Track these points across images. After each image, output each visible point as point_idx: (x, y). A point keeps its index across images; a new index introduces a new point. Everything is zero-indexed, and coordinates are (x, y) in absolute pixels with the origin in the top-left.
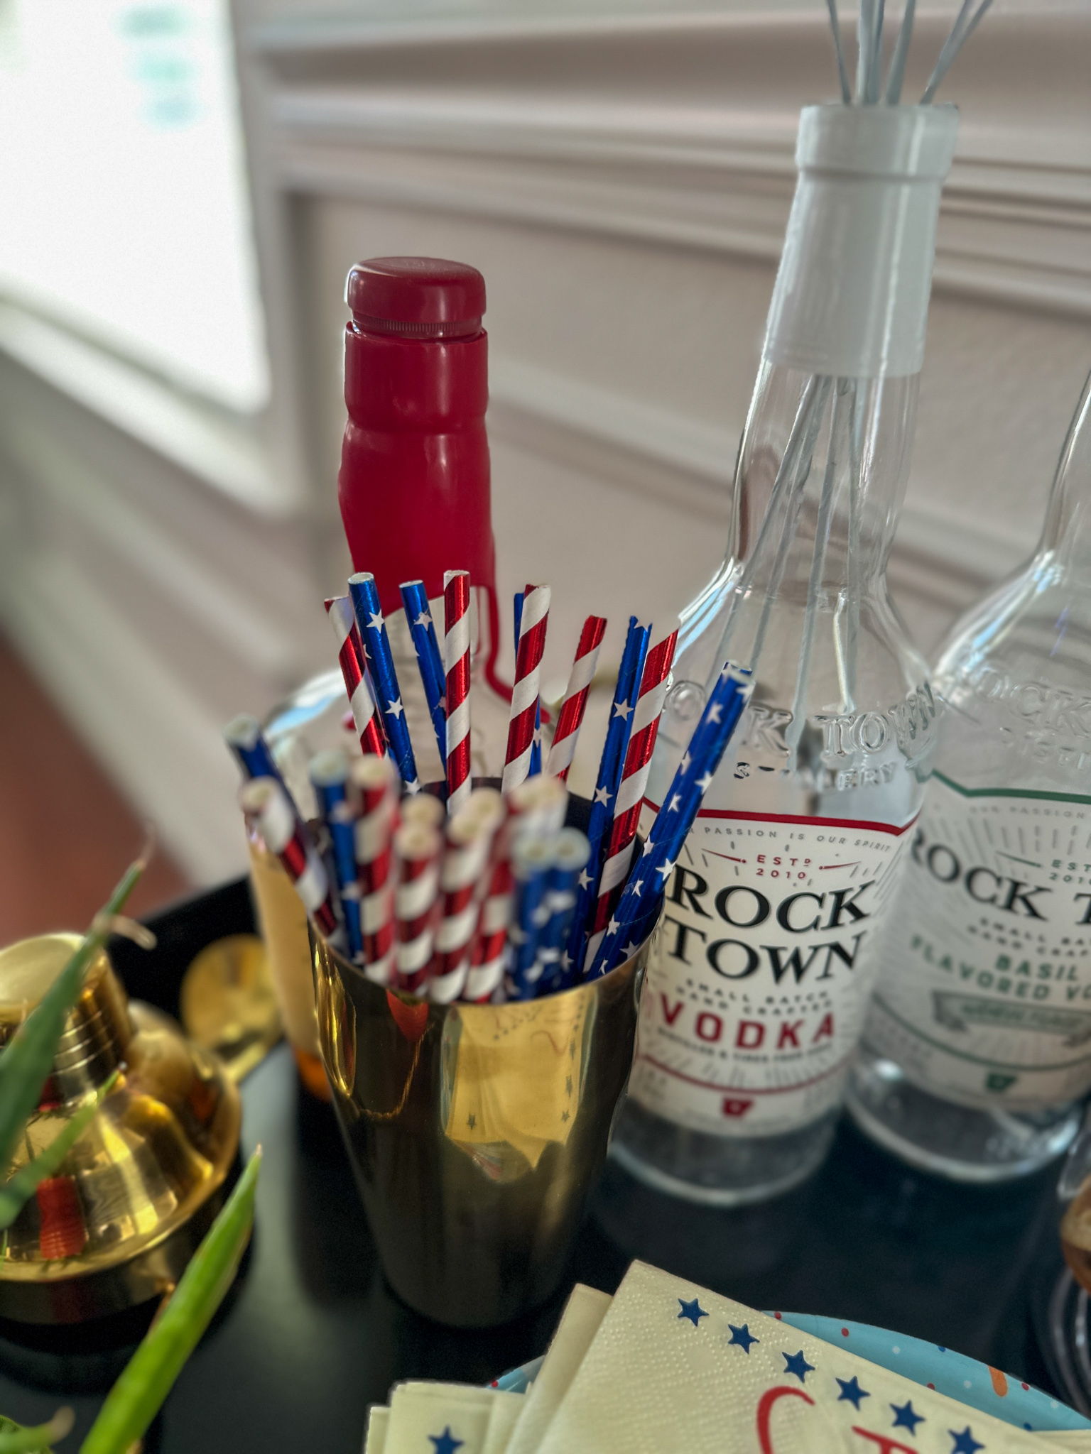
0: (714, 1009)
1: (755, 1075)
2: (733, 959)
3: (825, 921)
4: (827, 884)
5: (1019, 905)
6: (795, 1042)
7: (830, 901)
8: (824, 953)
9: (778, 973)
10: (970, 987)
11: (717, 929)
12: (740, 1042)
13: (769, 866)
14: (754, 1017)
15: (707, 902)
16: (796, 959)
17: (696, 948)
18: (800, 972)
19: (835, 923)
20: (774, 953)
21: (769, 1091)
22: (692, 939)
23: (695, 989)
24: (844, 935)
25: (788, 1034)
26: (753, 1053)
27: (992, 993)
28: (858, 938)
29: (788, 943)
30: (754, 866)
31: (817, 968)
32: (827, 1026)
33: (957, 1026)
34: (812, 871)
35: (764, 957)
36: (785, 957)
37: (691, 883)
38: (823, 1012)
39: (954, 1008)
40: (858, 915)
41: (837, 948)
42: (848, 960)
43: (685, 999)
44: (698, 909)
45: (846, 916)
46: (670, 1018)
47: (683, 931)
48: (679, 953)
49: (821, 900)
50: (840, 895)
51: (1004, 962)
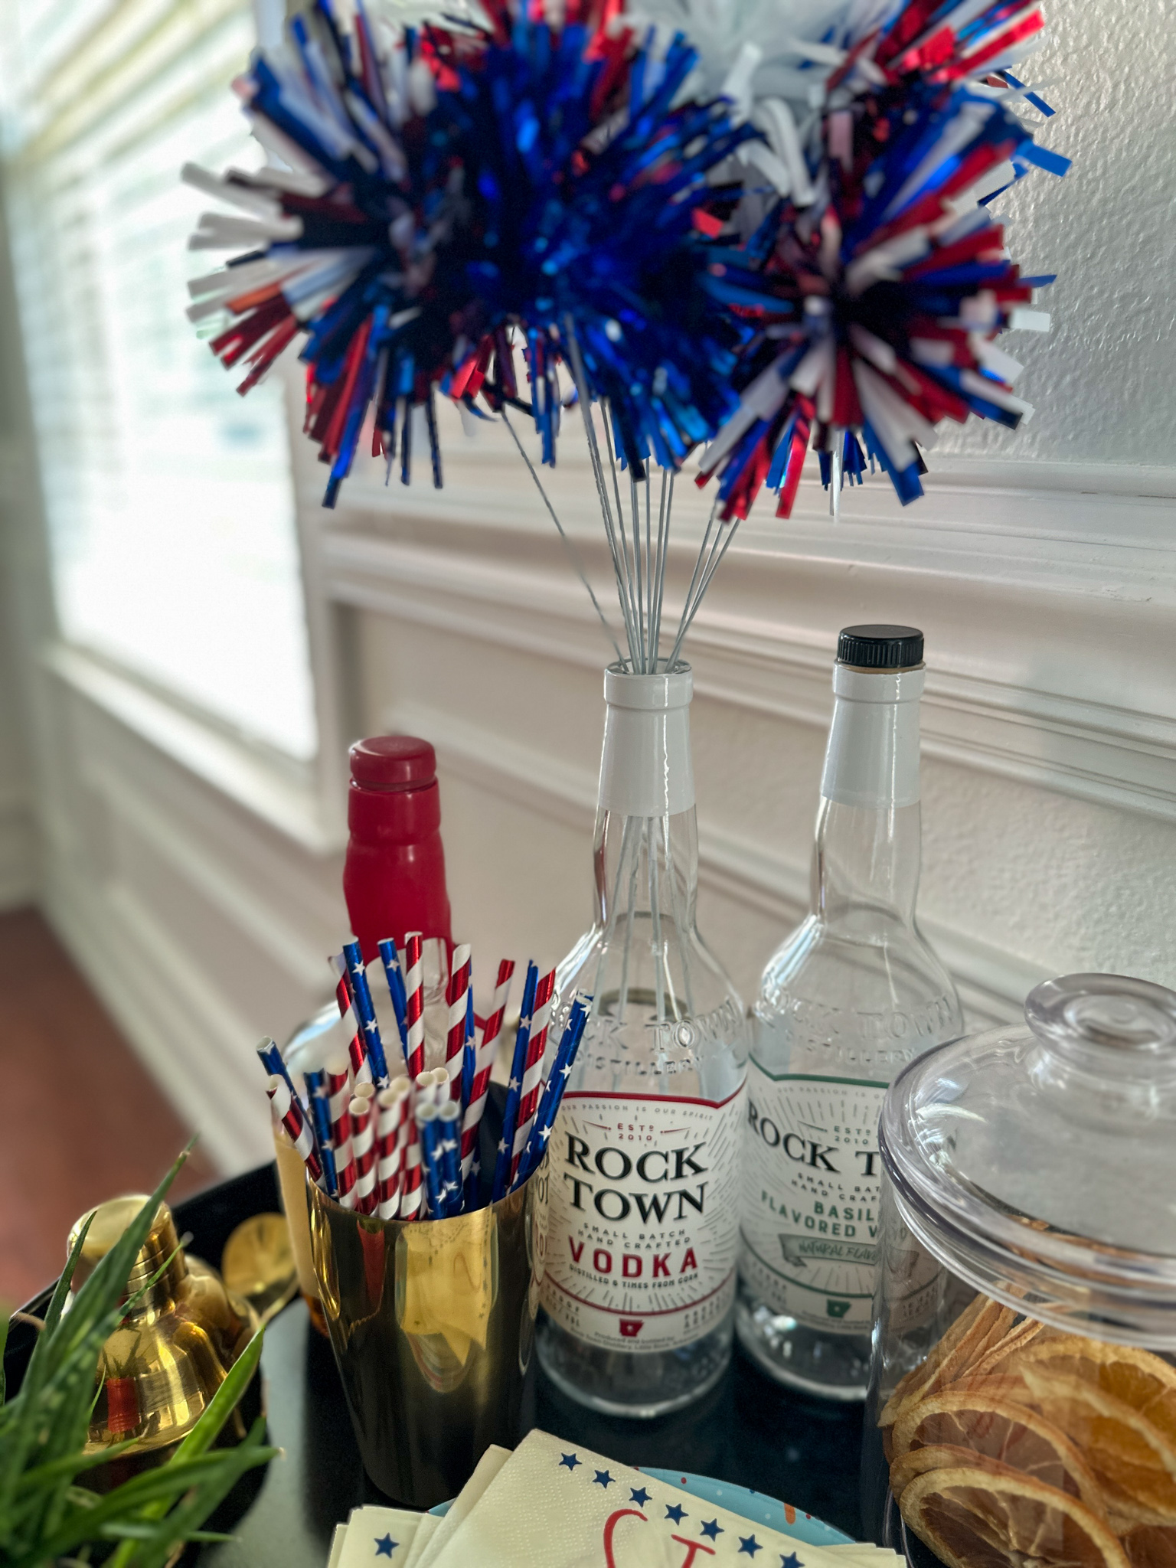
0: (604, 1246)
1: (640, 1300)
2: (612, 1205)
3: (672, 1173)
4: (670, 1144)
5: (819, 1162)
6: (666, 1273)
7: (673, 1158)
8: (676, 1199)
9: (645, 1216)
10: (800, 1229)
11: (599, 1182)
12: (625, 1273)
13: (626, 1132)
14: (632, 1251)
15: (590, 1161)
16: (655, 1202)
17: (588, 1199)
18: (660, 1215)
19: (679, 1174)
20: (639, 1199)
21: (653, 1314)
22: (584, 1190)
23: (590, 1231)
24: (690, 1183)
25: (659, 1265)
26: (637, 1281)
27: (816, 1233)
28: (702, 1187)
29: (649, 1191)
30: (616, 1132)
31: (673, 1211)
32: (690, 1259)
33: (799, 1263)
34: (656, 1135)
35: (633, 1202)
36: (647, 1202)
37: (578, 1148)
38: (684, 1247)
39: (794, 1246)
40: (698, 1169)
41: (684, 1195)
42: (699, 1207)
43: (584, 1240)
44: (585, 1168)
45: (687, 1170)
46: (577, 1257)
47: (577, 1185)
48: (577, 1203)
49: (666, 1157)
50: (680, 1154)
51: (819, 1208)
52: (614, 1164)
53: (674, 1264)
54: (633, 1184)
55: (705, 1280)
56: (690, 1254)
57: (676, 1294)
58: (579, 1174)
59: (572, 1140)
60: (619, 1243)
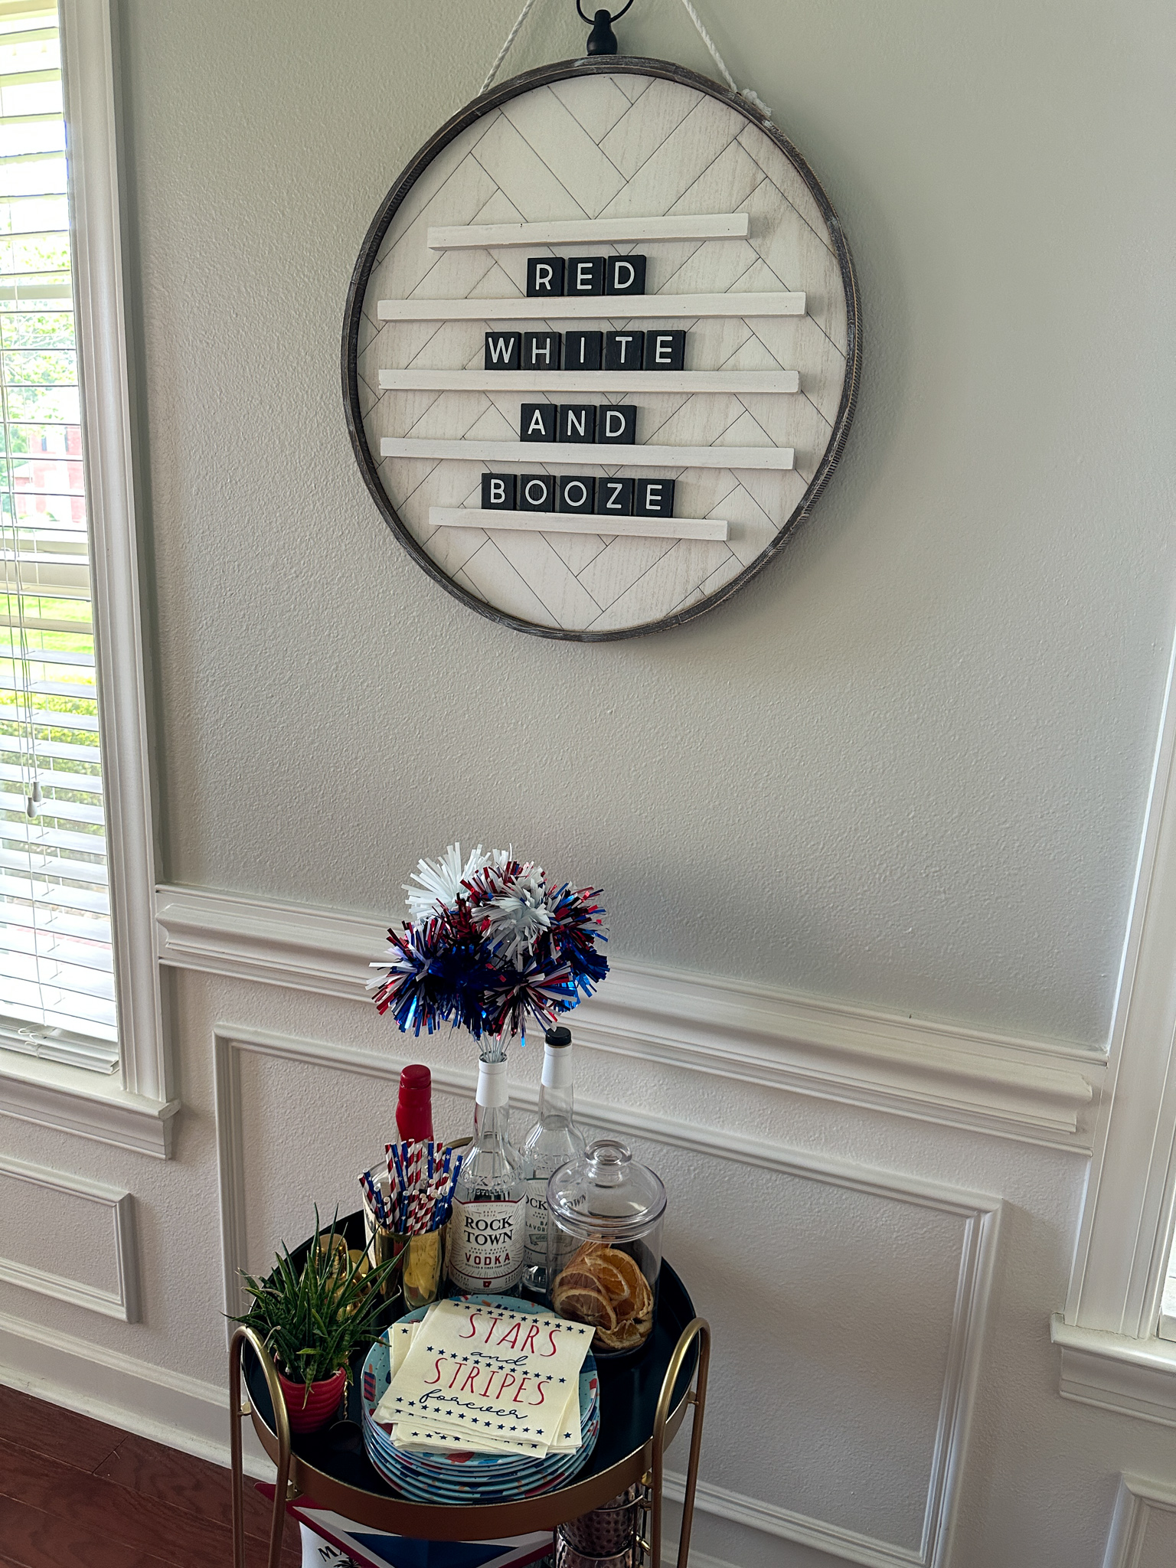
0: (478, 1255)
1: (491, 1273)
2: (481, 1240)
3: (501, 1227)
4: (500, 1217)
6: (500, 1263)
7: (502, 1221)
8: (503, 1235)
9: (492, 1242)
11: (477, 1232)
12: (485, 1264)
13: (486, 1214)
14: (488, 1256)
15: (474, 1225)
16: (496, 1237)
17: (472, 1238)
18: (497, 1242)
19: (504, 1227)
20: (490, 1236)
21: (495, 1278)
22: (471, 1235)
23: (473, 1250)
24: (507, 1230)
25: (497, 1259)
26: (489, 1266)
28: (511, 1231)
29: (493, 1233)
30: (483, 1214)
31: (501, 1240)
32: (507, 1257)
34: (496, 1214)
35: (488, 1238)
36: (493, 1237)
37: (470, 1221)
38: (505, 1253)
40: (510, 1225)
41: (505, 1234)
42: (510, 1238)
43: (471, 1253)
44: (472, 1228)
45: (506, 1225)
46: (468, 1260)
47: (469, 1233)
48: (469, 1241)
49: (499, 1221)
50: (504, 1219)
51: (542, 1223)
52: (482, 1225)
53: (502, 1259)
54: (489, 1231)
55: (513, 1265)
56: (507, 1255)
57: (502, 1270)
58: (470, 1230)
59: (467, 1218)
60: (484, 1252)
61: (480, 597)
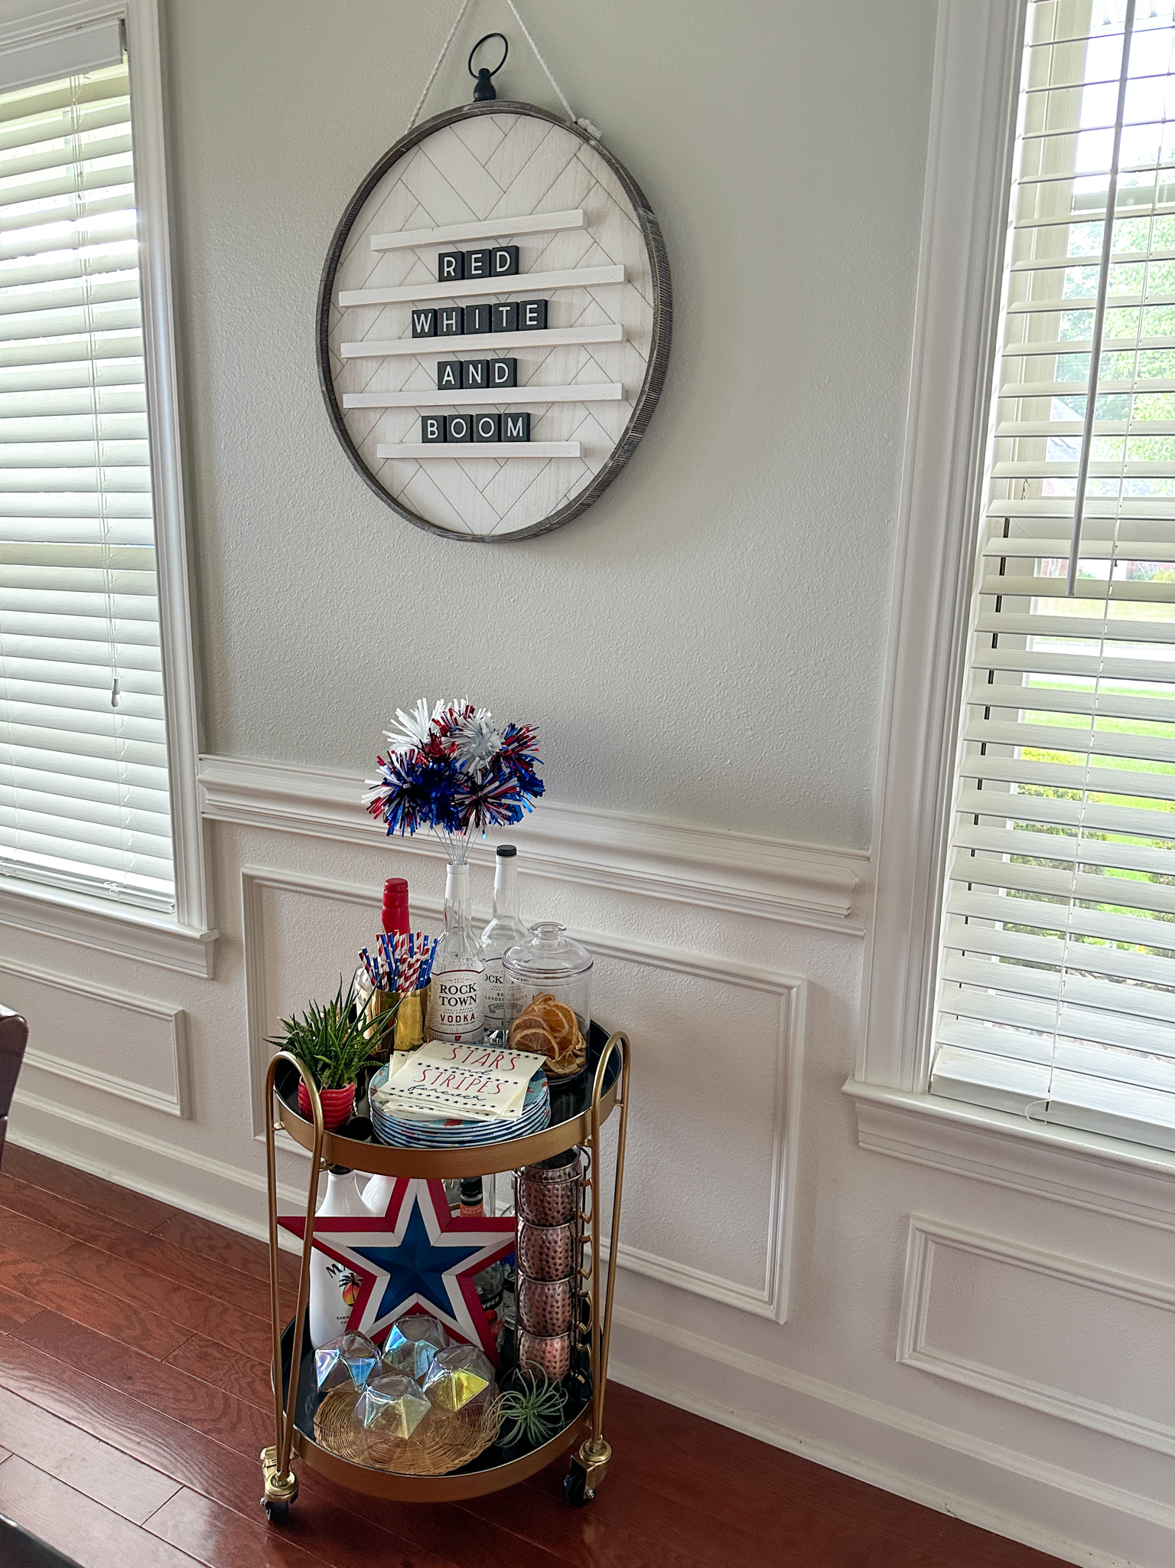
0: (451, 1015)
1: (461, 1029)
2: (453, 1002)
3: (468, 991)
4: (467, 983)
5: (498, 981)
6: (467, 1020)
7: (468, 988)
8: (469, 999)
9: (462, 1003)
11: (449, 996)
12: (456, 1022)
13: (456, 980)
14: (458, 1015)
15: (447, 991)
16: (464, 1000)
17: (446, 1001)
18: (465, 1003)
19: (470, 992)
20: (460, 999)
21: (464, 1031)
22: (445, 999)
23: (446, 1011)
24: (472, 994)
25: (465, 1018)
26: (459, 1023)
27: (498, 1002)
28: (476, 995)
29: (462, 996)
30: (454, 981)
31: (468, 1002)
32: (473, 1017)
34: (464, 981)
35: (458, 1000)
36: (462, 1000)
37: (444, 988)
38: (471, 1013)
40: (475, 990)
41: (471, 997)
42: (475, 1001)
43: (445, 1014)
44: (446, 993)
45: (472, 990)
46: (443, 1020)
47: (443, 998)
48: (443, 1004)
50: (470, 985)
51: (498, 995)
52: (453, 990)
53: (469, 1018)
54: (459, 995)
55: (477, 1023)
56: (473, 1014)
57: (470, 1027)
58: (444, 995)
59: (442, 986)
60: (455, 1012)
61: (416, 513)
